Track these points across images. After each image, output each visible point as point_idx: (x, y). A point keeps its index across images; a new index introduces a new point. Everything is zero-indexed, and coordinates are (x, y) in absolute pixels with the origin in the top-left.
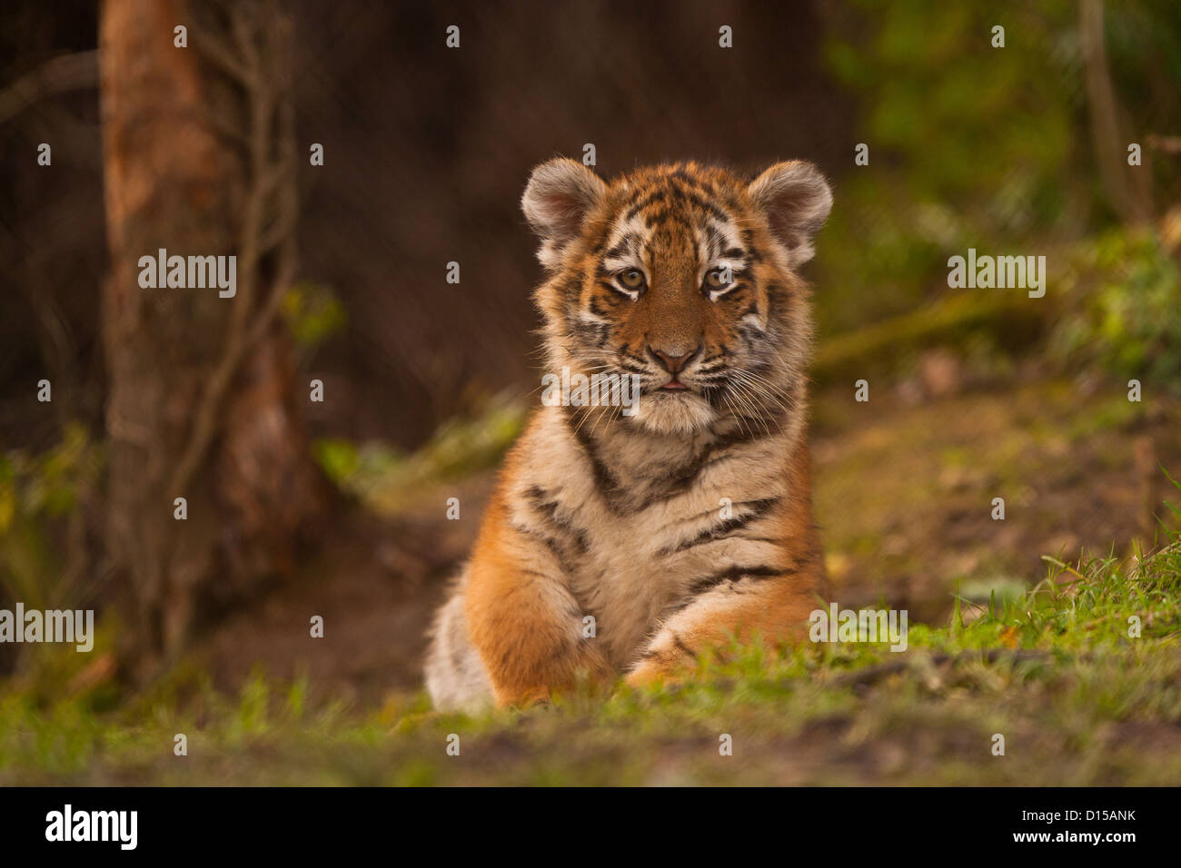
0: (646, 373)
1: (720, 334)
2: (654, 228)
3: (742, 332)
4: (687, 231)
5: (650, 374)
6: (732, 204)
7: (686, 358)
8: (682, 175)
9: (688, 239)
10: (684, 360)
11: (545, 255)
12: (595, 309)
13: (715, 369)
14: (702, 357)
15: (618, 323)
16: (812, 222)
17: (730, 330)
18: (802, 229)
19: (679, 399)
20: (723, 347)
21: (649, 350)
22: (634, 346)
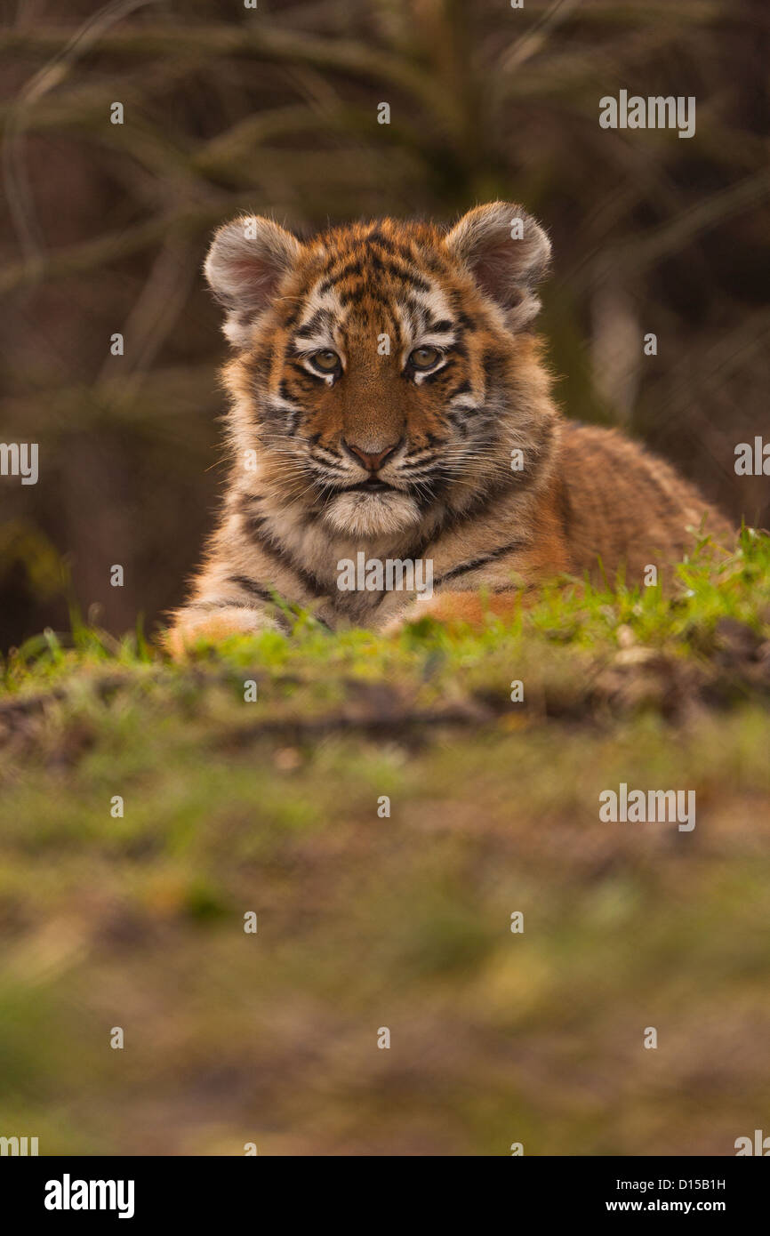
0: (340, 468)
1: (426, 421)
2: (350, 306)
3: (452, 417)
4: (385, 310)
5: (344, 469)
6: (434, 267)
7: (385, 454)
8: (376, 237)
9: (388, 319)
10: (382, 457)
11: (231, 330)
12: (285, 395)
13: (423, 463)
14: (405, 450)
15: (312, 410)
16: (531, 271)
17: (436, 415)
18: (523, 280)
19: (380, 499)
20: (429, 436)
21: (344, 442)
22: (327, 437)
